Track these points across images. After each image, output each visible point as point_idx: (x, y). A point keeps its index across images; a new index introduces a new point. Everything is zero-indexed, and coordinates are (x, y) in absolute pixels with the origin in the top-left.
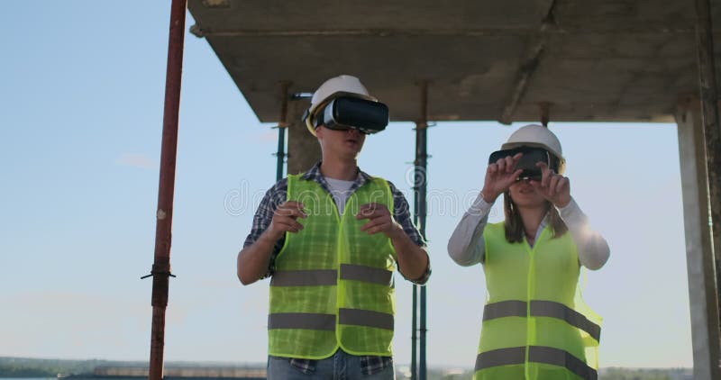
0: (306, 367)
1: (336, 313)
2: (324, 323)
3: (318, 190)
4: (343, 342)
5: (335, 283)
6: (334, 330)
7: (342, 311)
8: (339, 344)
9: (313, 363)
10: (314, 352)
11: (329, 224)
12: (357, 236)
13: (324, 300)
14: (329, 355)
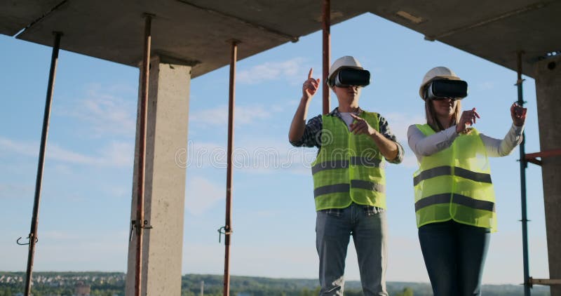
0: (338, 213)
1: (350, 183)
2: (344, 188)
3: (337, 120)
4: (354, 198)
5: (347, 167)
6: (349, 191)
7: (352, 181)
8: (353, 200)
9: (341, 210)
10: (342, 205)
11: (343, 137)
12: (360, 141)
13: (343, 177)
14: (348, 206)
